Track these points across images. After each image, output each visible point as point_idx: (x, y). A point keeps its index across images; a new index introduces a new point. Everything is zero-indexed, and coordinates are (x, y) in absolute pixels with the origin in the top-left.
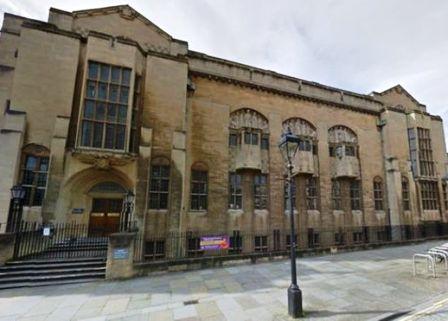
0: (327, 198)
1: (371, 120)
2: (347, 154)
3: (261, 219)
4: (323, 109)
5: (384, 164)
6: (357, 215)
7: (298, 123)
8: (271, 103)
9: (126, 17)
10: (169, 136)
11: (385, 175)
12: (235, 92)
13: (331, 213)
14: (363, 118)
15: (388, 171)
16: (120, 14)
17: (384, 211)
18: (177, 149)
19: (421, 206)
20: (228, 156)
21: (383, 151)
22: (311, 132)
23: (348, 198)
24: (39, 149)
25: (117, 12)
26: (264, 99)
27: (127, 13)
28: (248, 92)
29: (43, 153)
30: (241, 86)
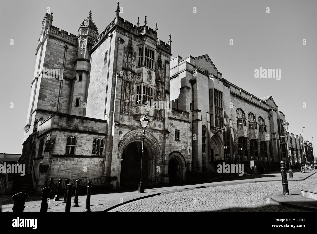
0: (260, 151)
1: (267, 114)
2: (265, 131)
4: (257, 108)
5: (271, 136)
6: (266, 159)
7: (251, 115)
8: (245, 106)
9: (207, 60)
10: (229, 122)
11: (272, 140)
12: (237, 100)
13: (261, 158)
14: (265, 113)
15: (273, 139)
16: (205, 59)
17: (272, 157)
18: (231, 128)
19: (282, 156)
20: (237, 130)
21: (270, 129)
22: (254, 119)
23: (264, 151)
24: (204, 127)
25: (205, 58)
26: (243, 103)
27: (207, 58)
28: (240, 100)
29: (204, 129)
30: (238, 97)
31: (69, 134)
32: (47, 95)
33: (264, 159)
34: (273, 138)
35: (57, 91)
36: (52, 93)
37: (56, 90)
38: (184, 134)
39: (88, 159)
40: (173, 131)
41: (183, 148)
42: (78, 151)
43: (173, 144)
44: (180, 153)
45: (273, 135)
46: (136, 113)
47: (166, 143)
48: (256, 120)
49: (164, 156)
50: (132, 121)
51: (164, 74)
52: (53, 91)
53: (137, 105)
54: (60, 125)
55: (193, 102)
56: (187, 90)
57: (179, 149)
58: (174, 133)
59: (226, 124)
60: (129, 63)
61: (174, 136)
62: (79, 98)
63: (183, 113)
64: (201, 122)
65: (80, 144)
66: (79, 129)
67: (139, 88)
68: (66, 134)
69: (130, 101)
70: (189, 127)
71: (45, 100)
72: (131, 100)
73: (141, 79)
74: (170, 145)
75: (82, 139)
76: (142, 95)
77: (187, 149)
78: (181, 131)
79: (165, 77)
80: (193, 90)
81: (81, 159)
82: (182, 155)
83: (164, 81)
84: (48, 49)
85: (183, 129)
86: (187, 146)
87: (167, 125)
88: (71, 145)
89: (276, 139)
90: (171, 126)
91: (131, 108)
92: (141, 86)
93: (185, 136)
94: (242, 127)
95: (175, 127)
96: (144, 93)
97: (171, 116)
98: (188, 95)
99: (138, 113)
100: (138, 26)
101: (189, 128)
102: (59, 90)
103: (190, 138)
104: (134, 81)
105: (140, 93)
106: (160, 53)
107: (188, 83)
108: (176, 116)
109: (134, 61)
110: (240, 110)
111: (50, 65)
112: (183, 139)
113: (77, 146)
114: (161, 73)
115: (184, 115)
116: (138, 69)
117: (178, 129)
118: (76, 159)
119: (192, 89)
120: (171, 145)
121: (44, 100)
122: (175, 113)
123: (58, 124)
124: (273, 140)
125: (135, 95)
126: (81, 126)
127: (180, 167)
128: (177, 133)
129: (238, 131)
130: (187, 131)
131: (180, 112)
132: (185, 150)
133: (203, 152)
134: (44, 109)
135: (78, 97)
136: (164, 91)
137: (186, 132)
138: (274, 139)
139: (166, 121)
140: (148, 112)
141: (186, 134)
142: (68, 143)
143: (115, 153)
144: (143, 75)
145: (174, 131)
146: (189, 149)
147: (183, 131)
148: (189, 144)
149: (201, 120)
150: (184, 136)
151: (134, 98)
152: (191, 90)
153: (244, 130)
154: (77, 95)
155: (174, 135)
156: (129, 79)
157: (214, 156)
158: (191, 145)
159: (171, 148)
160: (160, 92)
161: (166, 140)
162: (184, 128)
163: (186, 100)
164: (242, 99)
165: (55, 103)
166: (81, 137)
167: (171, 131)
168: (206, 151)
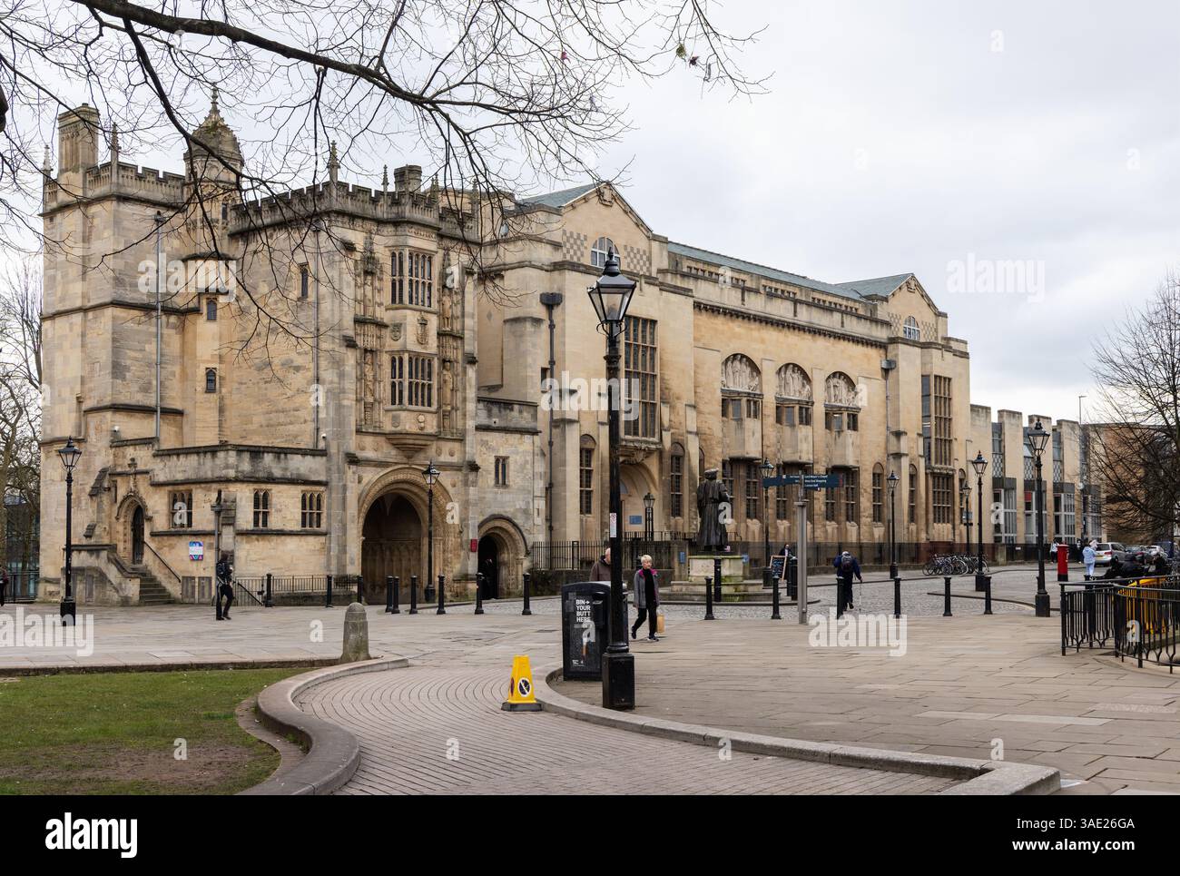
0: (821, 502)
1: (875, 358)
2: (849, 428)
3: (754, 532)
4: (821, 342)
5: (887, 441)
6: (852, 528)
7: (789, 372)
8: (763, 341)
9: (606, 203)
10: (682, 413)
11: (891, 457)
12: (726, 328)
13: (825, 526)
14: (866, 355)
15: (892, 454)
16: (600, 198)
17: (883, 523)
18: (690, 433)
19: (931, 516)
20: (720, 435)
21: (886, 416)
22: (803, 386)
23: (843, 501)
24: (586, 438)
25: (600, 194)
26: (755, 334)
27: (607, 196)
28: (739, 326)
29: (589, 445)
30: (732, 316)
31: (256, 486)
32: (128, 362)
33: (841, 531)
34: (893, 449)
35: (151, 348)
36: (139, 355)
37: (147, 347)
38: (523, 467)
39: (295, 539)
40: (487, 463)
41: (520, 504)
42: (275, 522)
43: (489, 496)
44: (509, 520)
45: (893, 439)
46: (393, 429)
47: (471, 497)
48: (814, 387)
49: (465, 529)
50: (382, 448)
51: (459, 307)
52: (141, 350)
53: (394, 407)
54: (240, 469)
55: (552, 362)
56: (533, 330)
57: (508, 509)
58: (492, 467)
59: (670, 421)
60: (370, 300)
61: (493, 475)
62: (215, 369)
63: (516, 407)
64: (576, 426)
65: (279, 507)
66: (272, 474)
67: (396, 364)
68: (252, 487)
69: (375, 400)
70: (536, 445)
71: (127, 377)
72: (377, 396)
73: (401, 340)
74: (482, 499)
75: (281, 496)
76: (406, 384)
77: (531, 508)
78: (511, 461)
79: (463, 316)
80: (552, 327)
81: (283, 537)
82: (515, 525)
83: (459, 327)
84: (119, 235)
85: (517, 453)
86: (531, 500)
87: (472, 447)
88: (262, 510)
89: (907, 455)
90: (484, 449)
91: (379, 414)
92: (401, 360)
93: (525, 471)
94: (741, 424)
95: (494, 450)
96: (411, 377)
97: (484, 420)
98: (534, 345)
99: (399, 429)
100: (385, 189)
101: (536, 449)
102: (154, 344)
103: (539, 476)
104: (382, 346)
105: (401, 376)
106: (447, 250)
107: (534, 305)
108: (496, 421)
109: (379, 291)
110: (740, 361)
111: (127, 280)
112: (518, 480)
113: (273, 510)
114: (451, 307)
115: (521, 412)
116: (391, 313)
117: (502, 453)
118: (275, 538)
119: (549, 322)
120: (484, 498)
121: (124, 379)
122: (495, 410)
123: (237, 468)
124: (894, 458)
125: (387, 380)
126: (276, 467)
127: (511, 555)
128: (500, 465)
129: (724, 436)
130: (529, 458)
131: (507, 405)
132: (526, 512)
133: (581, 512)
134: (127, 402)
135: (211, 366)
136: (460, 357)
137: (526, 462)
138: (897, 454)
139: (469, 439)
140: (422, 425)
141: (529, 466)
142: (256, 505)
143: (352, 526)
144: (405, 331)
145: (492, 460)
146: (536, 506)
147: (518, 458)
148: (538, 493)
149: (577, 419)
150: (522, 472)
151: (385, 390)
152: (545, 326)
153: (748, 434)
154: (208, 362)
155: (493, 472)
156: (372, 343)
157: (627, 523)
158: (544, 495)
159: (483, 507)
160: (449, 361)
161: (471, 488)
162: (521, 450)
163: (529, 360)
164: (749, 319)
165: (150, 383)
166: (279, 492)
167: (483, 460)
168: (592, 511)
